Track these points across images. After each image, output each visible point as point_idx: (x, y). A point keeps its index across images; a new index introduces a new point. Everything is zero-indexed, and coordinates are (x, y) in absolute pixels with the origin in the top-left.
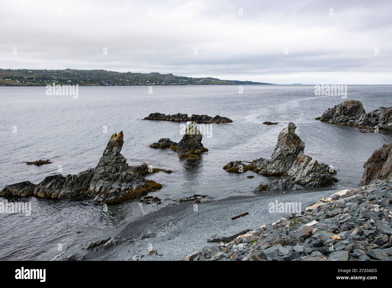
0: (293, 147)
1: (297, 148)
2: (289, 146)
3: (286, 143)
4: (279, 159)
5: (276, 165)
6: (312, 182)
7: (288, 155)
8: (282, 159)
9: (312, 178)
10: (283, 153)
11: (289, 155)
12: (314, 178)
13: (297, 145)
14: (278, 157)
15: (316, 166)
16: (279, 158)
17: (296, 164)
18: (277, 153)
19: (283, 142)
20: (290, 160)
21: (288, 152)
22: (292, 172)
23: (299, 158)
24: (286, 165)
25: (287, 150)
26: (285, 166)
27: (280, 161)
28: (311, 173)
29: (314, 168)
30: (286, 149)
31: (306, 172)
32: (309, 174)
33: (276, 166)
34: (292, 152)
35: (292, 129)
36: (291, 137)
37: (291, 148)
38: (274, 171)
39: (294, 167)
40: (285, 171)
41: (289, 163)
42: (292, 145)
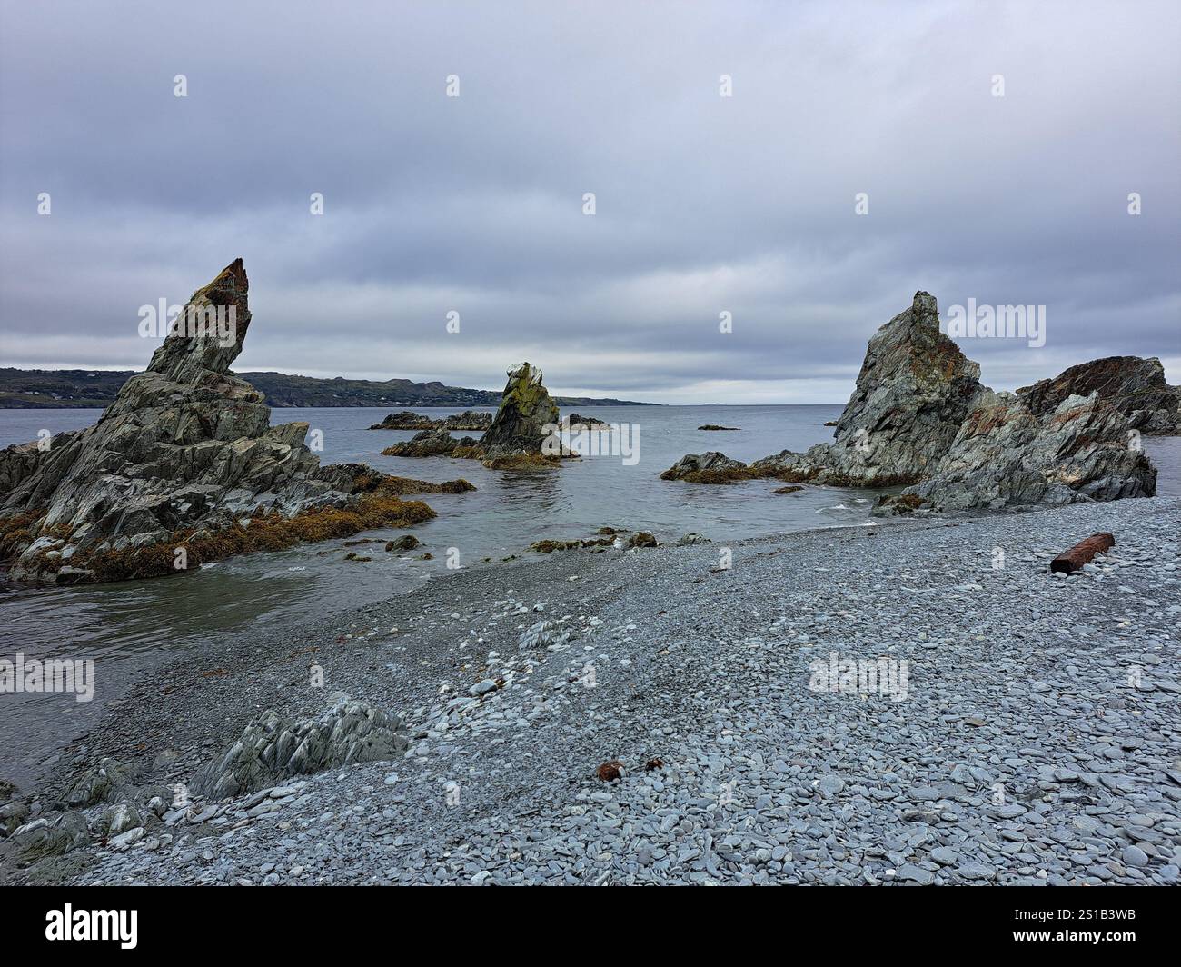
0: (937, 378)
1: (954, 383)
2: (925, 378)
3: (911, 364)
4: (889, 427)
5: (876, 448)
6: (1103, 482)
7: (921, 411)
8: (899, 428)
9: (1097, 464)
10: (901, 401)
11: (925, 409)
12: (1104, 462)
13: (953, 374)
14: (881, 420)
15: (1101, 416)
16: (887, 421)
17: (969, 436)
18: (875, 407)
19: (896, 364)
20: (929, 429)
21: (920, 398)
22: (956, 465)
23: (982, 411)
24: (917, 447)
25: (918, 389)
26: (916, 454)
27: (894, 432)
28: (1081, 445)
29: (1095, 426)
30: (914, 387)
31: (1057, 446)
32: (1071, 453)
33: (879, 452)
34: (937, 397)
35: (930, 314)
36: (929, 341)
37: (933, 382)
38: (871, 473)
39: (963, 447)
40: (915, 470)
41: (927, 442)
42: (936, 371)
